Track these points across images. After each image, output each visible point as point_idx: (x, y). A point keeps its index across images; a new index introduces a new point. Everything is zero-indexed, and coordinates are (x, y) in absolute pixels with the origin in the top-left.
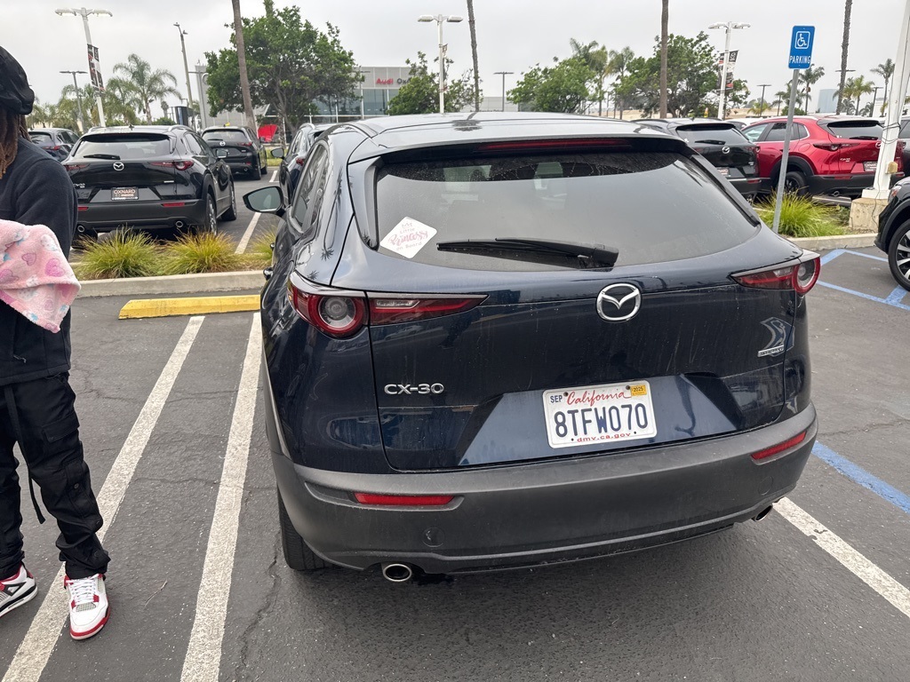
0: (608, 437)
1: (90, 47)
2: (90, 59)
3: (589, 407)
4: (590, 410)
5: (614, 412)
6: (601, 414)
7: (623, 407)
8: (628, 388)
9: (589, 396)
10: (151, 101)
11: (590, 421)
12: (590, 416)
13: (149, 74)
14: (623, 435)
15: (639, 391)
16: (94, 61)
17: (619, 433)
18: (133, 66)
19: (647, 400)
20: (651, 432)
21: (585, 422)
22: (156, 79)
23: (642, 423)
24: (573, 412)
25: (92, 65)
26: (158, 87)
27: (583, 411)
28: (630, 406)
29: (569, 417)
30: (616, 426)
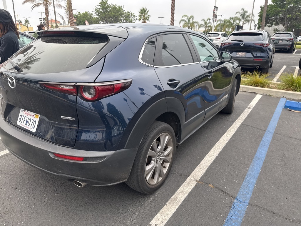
0: (26, 127)
1: (215, 7)
2: (214, 10)
3: (26, 116)
4: (26, 117)
5: (30, 120)
6: (27, 120)
7: (32, 120)
8: (35, 114)
9: (28, 113)
10: (245, 24)
11: (25, 120)
12: (26, 119)
13: (246, 14)
14: (29, 128)
15: (37, 116)
16: (215, 11)
17: (29, 127)
18: (242, 12)
19: (37, 120)
20: (34, 130)
21: (24, 120)
22: (248, 16)
23: (34, 127)
24: (23, 116)
25: (214, 13)
26: (248, 19)
27: (25, 117)
28: (33, 120)
29: (22, 117)
30: (29, 125)
